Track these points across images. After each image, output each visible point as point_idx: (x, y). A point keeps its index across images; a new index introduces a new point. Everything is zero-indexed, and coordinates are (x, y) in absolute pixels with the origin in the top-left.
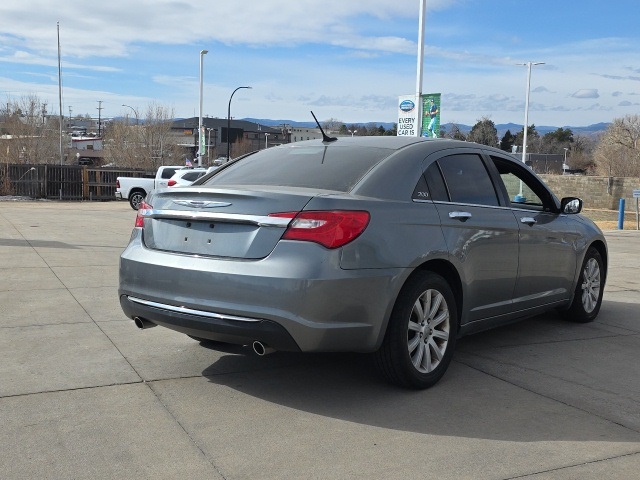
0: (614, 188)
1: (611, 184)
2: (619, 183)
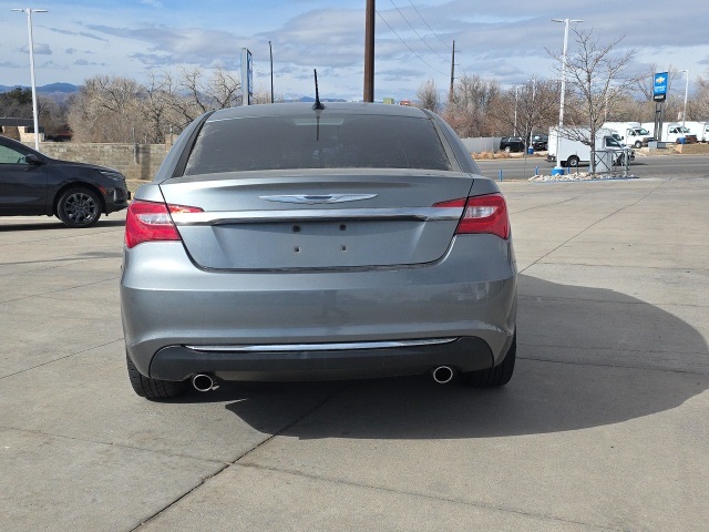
0: (141, 156)
1: (137, 152)
2: (146, 151)
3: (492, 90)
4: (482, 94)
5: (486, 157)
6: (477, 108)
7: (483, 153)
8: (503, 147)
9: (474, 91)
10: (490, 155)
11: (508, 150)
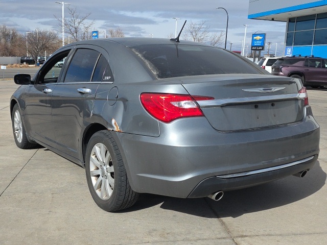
3: (14, 33)
4: (8, 35)
5: (16, 66)
6: (6, 41)
7: (15, 65)
8: (22, 62)
9: (4, 33)
10: (18, 65)
11: (25, 63)
